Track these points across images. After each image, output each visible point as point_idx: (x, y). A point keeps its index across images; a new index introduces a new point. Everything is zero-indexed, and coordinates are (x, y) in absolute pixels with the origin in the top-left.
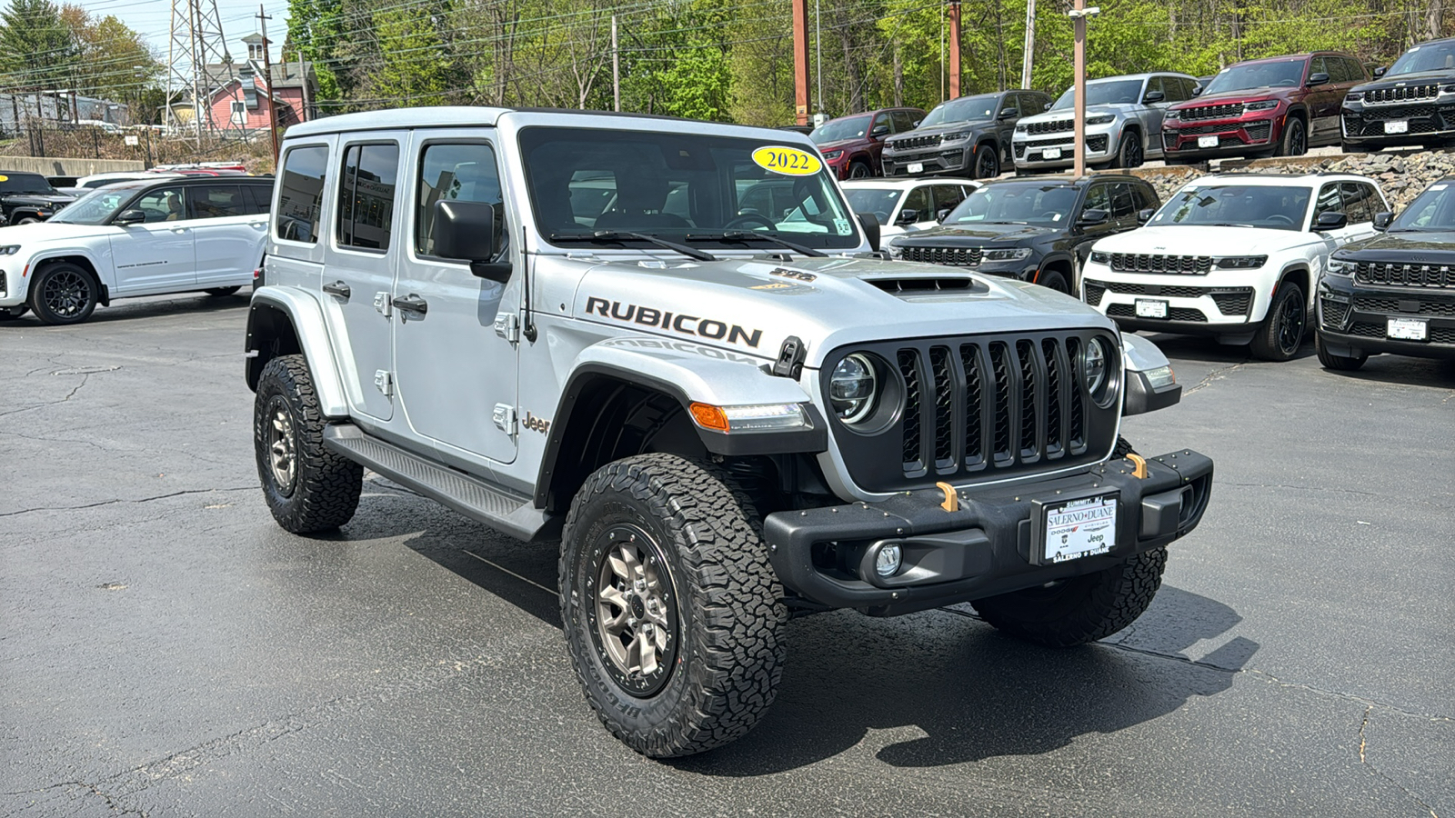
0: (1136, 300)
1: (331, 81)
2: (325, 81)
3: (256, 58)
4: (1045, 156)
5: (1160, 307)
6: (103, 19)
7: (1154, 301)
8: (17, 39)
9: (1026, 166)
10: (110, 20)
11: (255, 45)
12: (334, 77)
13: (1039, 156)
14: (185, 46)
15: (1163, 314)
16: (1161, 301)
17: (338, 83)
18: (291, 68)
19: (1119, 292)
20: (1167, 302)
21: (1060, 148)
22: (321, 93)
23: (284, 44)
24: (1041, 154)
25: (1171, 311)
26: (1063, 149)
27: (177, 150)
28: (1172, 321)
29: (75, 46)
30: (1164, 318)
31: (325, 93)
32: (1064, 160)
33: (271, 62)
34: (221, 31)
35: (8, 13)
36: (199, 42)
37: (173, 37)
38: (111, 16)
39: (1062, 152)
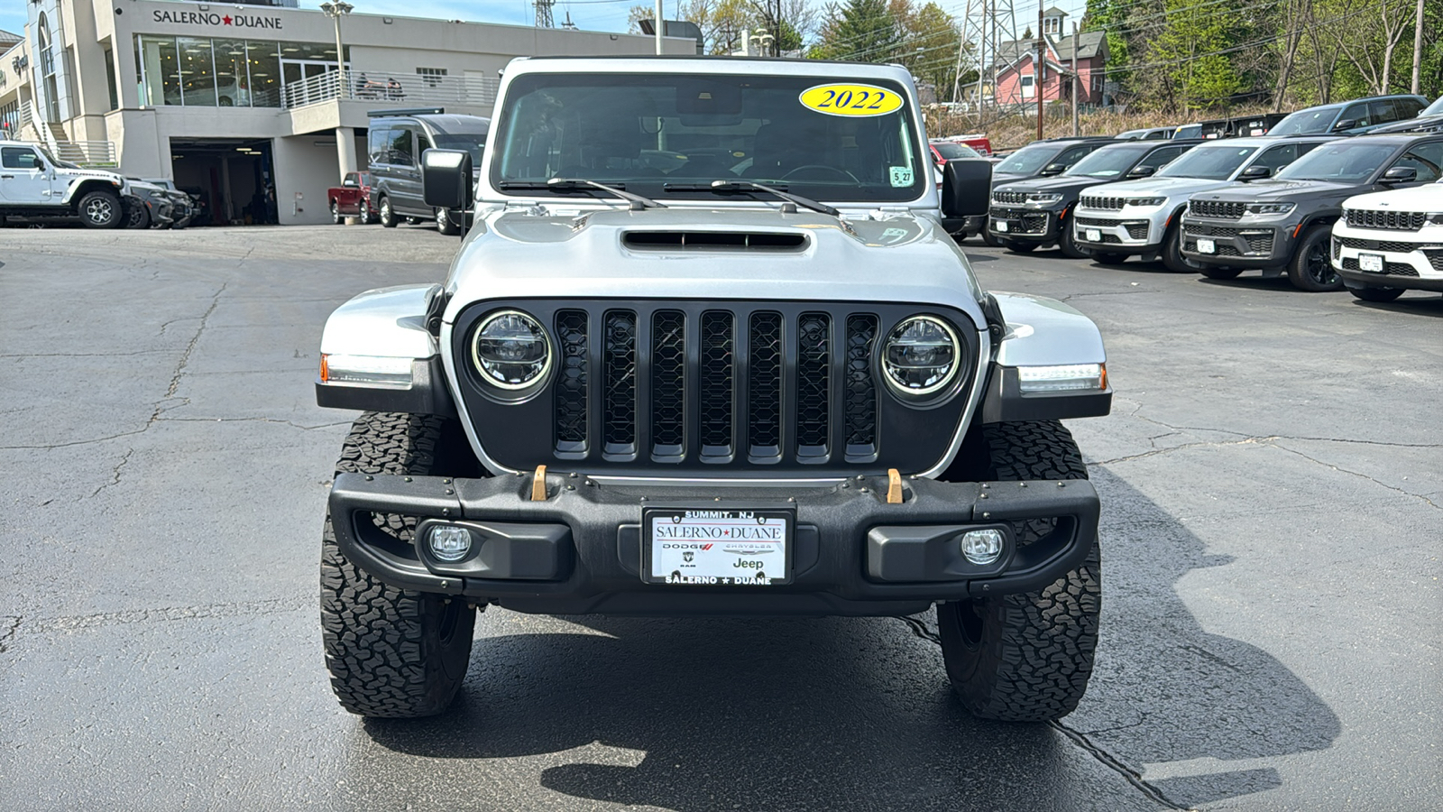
0: (1360, 254)
1: (1122, 49)
2: (1116, 50)
3: (1051, 32)
5: (1376, 262)
6: (923, 7)
7: (1372, 255)
8: (851, 31)
10: (930, 7)
11: (1051, 19)
12: (1125, 45)
14: (977, 25)
15: (1380, 268)
16: (1378, 256)
17: (1129, 51)
18: (1083, 39)
19: (1349, 246)
20: (1383, 258)
22: (1112, 62)
23: (1083, 15)
25: (1388, 266)
27: (958, 125)
28: (1390, 275)
29: (898, 33)
30: (1380, 273)
31: (1115, 61)
33: (1065, 35)
34: (1012, 7)
35: (847, 9)
36: (991, 21)
37: (967, 18)
38: (932, 3)
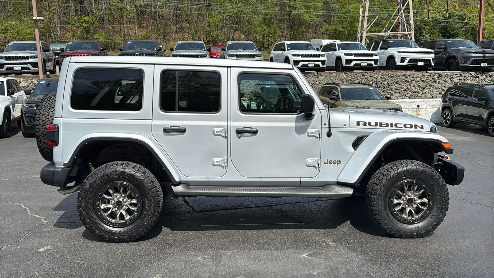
4: (14, 69)
9: (5, 72)
13: (12, 69)
21: (21, 66)
24: (13, 68)
26: (22, 67)
32: (22, 71)
39: (22, 68)
